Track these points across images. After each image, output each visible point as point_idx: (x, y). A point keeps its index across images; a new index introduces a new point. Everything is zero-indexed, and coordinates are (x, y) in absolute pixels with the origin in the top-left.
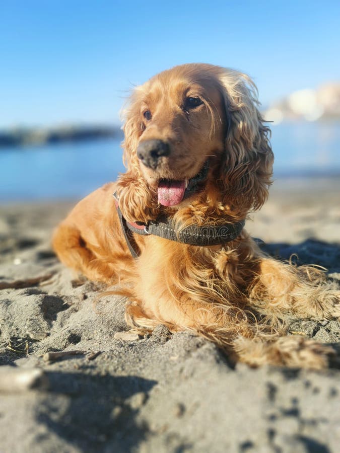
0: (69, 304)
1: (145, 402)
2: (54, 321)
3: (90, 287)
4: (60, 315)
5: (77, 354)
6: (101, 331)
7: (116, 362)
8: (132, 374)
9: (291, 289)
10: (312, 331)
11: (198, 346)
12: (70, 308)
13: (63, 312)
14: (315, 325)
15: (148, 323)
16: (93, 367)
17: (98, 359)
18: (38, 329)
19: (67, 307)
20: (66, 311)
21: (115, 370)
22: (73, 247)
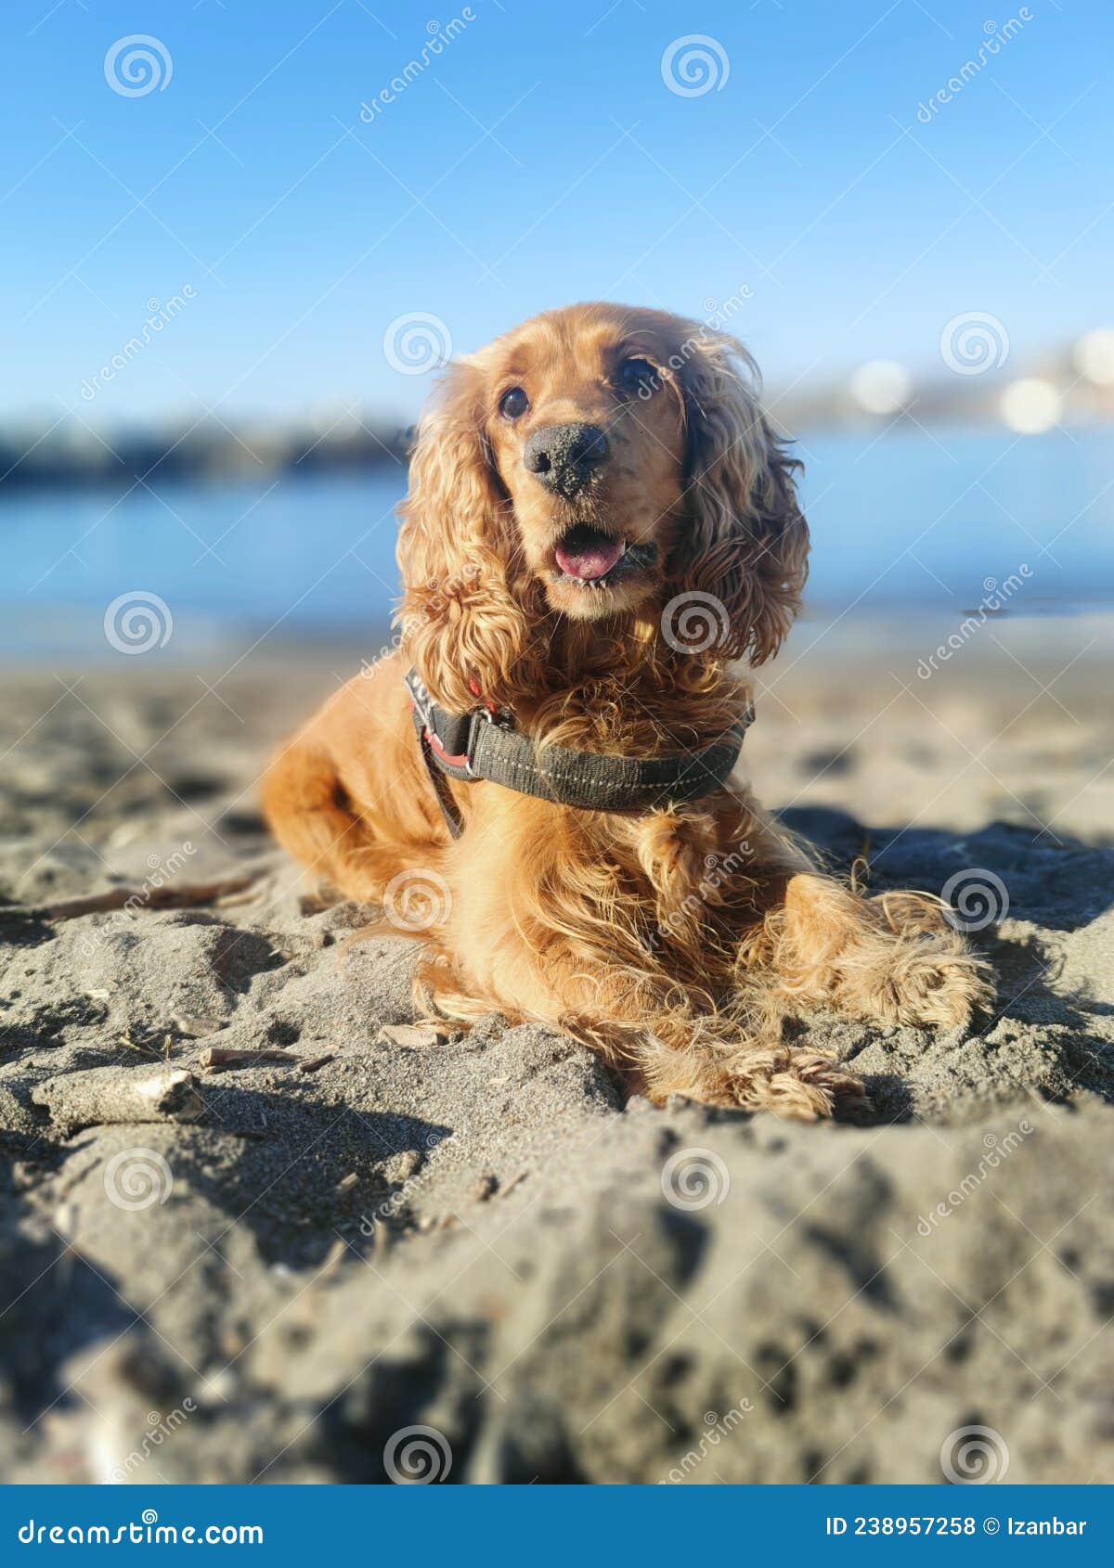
0: (286, 955)
1: (416, 1170)
2: (242, 995)
3: (345, 916)
4: (258, 980)
5: (278, 1060)
6: (350, 1020)
7: (364, 1080)
8: (398, 1109)
10: (850, 1046)
11: (556, 1058)
12: (286, 967)
13: (267, 974)
14: (860, 1033)
15: (466, 1007)
16: (308, 1086)
17: (324, 1071)
18: (200, 1010)
19: (278, 961)
20: (276, 973)
21: (359, 1098)
22: (315, 809)
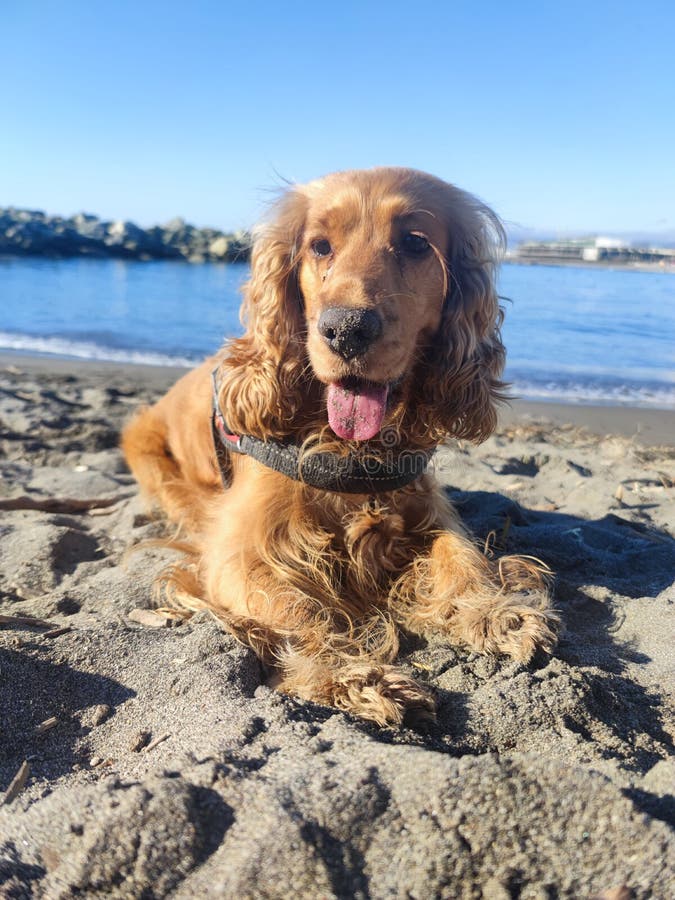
0: (107, 551)
1: (102, 720)
2: (67, 576)
3: (156, 530)
4: (82, 567)
5: (38, 626)
6: (116, 602)
7: (86, 648)
8: (104, 672)
9: (460, 591)
10: (441, 666)
11: (222, 650)
12: (104, 560)
13: (89, 563)
14: (450, 656)
15: (192, 603)
16: (45, 649)
17: (60, 639)
18: (36, 582)
19: (101, 555)
20: (96, 563)
21: (79, 662)
